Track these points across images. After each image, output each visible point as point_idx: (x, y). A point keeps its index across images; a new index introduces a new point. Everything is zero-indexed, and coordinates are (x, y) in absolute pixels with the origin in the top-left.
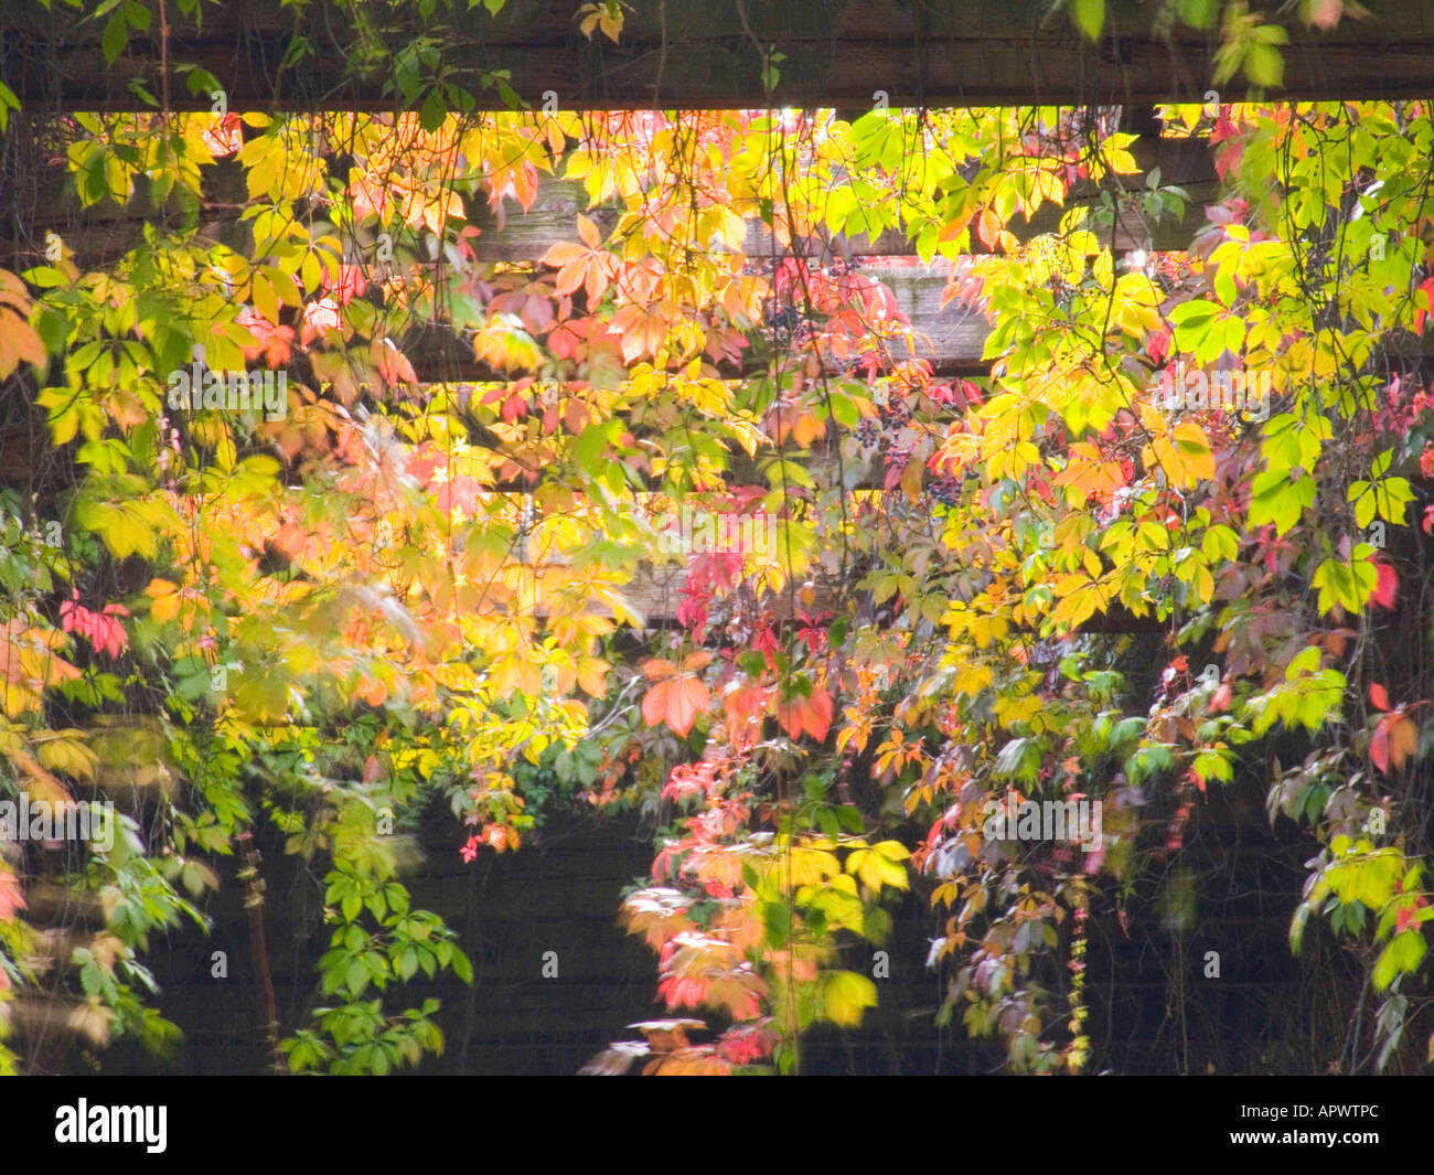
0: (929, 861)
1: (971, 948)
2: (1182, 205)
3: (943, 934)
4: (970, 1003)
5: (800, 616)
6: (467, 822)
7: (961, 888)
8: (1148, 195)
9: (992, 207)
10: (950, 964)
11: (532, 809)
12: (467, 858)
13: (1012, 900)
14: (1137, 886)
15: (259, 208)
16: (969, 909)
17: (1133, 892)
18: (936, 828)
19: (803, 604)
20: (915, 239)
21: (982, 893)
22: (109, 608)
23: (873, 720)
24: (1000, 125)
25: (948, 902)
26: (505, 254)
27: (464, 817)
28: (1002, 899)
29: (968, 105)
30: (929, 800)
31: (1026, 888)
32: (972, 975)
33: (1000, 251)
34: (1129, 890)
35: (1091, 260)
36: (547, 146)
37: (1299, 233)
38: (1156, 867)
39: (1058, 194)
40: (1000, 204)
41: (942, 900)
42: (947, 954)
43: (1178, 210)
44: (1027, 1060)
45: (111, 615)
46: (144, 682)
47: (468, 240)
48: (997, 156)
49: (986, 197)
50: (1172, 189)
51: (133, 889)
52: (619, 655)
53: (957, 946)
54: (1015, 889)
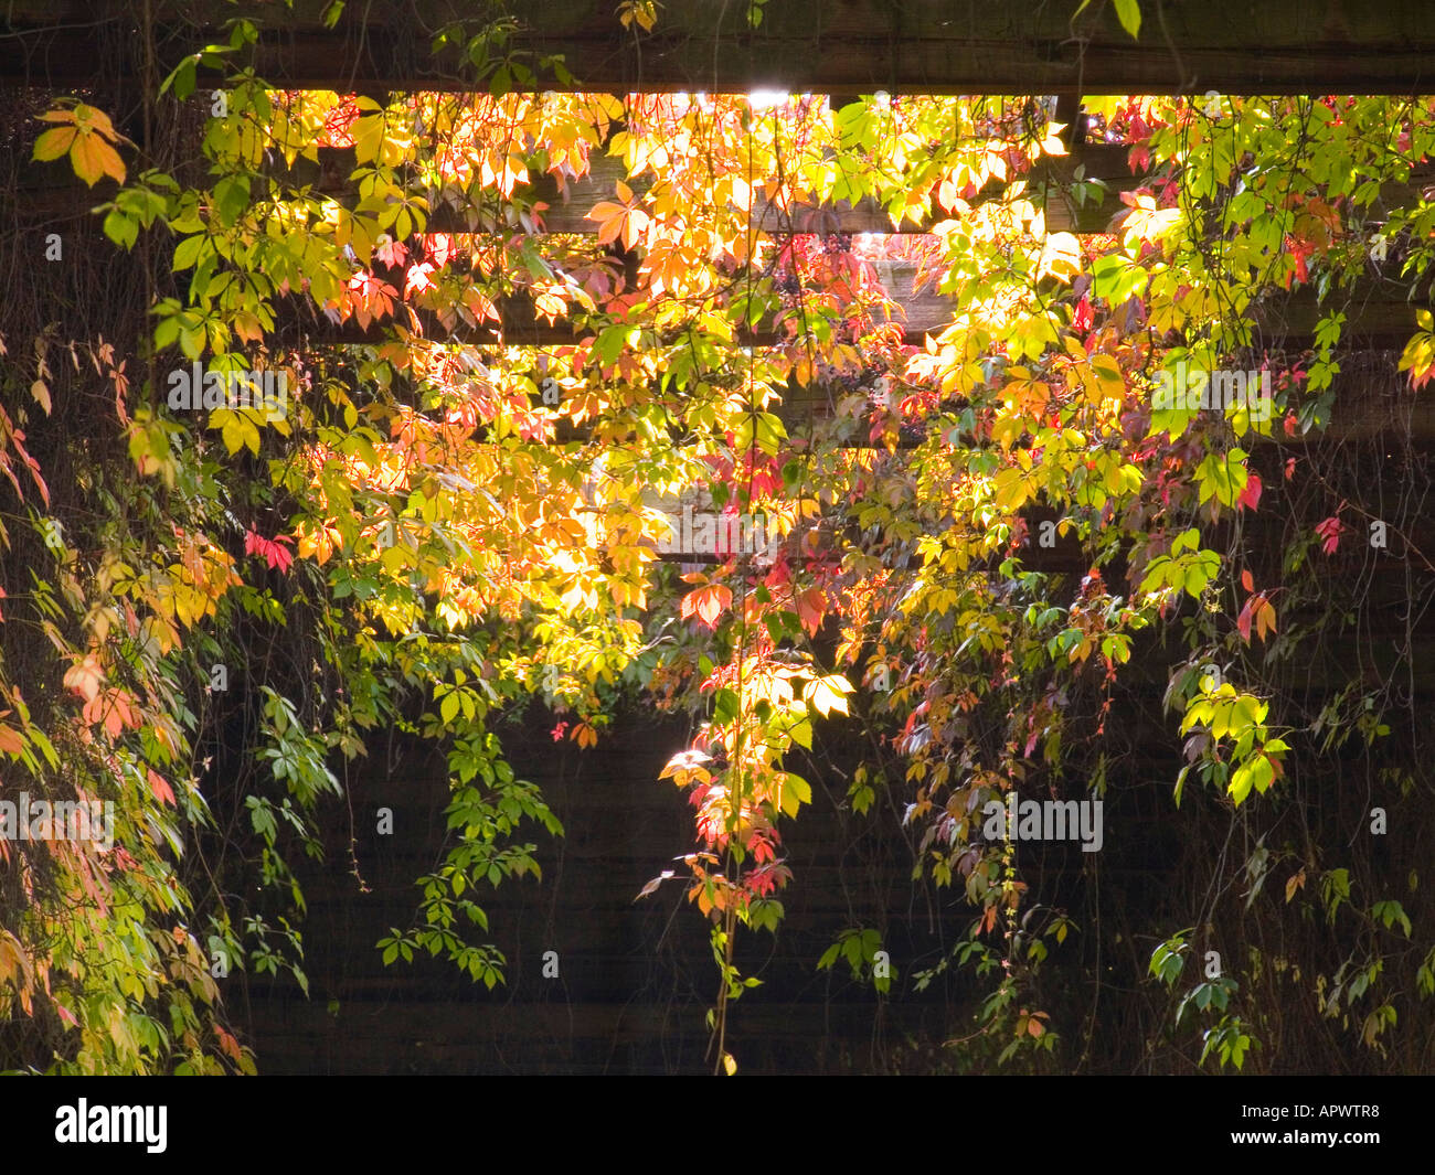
0: (904, 744)
1: (936, 811)
2: (1102, 193)
3: (916, 801)
4: (937, 861)
5: (808, 554)
6: (556, 711)
7: (929, 768)
8: (1074, 185)
9: (949, 179)
10: (920, 824)
11: (605, 709)
12: (556, 738)
13: (967, 773)
14: (1064, 769)
15: (364, 171)
16: (936, 782)
17: (1061, 774)
18: (911, 718)
19: (810, 545)
20: (887, 204)
21: (944, 768)
22: (279, 537)
23: (863, 636)
24: (956, 112)
25: (919, 778)
26: (568, 227)
27: (553, 707)
28: (960, 773)
29: (932, 93)
30: (905, 699)
31: (978, 767)
32: (937, 831)
33: (955, 215)
34: (1058, 772)
35: (1027, 224)
36: (596, 126)
37: (1194, 202)
38: (1077, 754)
39: (1001, 172)
40: (956, 177)
41: (914, 777)
42: (918, 817)
43: (1099, 197)
44: (978, 894)
45: (280, 541)
46: (306, 601)
47: (539, 213)
48: (954, 138)
49: (945, 170)
50: (1093, 180)
51: (292, 754)
52: (673, 590)
53: (925, 811)
54: (969, 765)
